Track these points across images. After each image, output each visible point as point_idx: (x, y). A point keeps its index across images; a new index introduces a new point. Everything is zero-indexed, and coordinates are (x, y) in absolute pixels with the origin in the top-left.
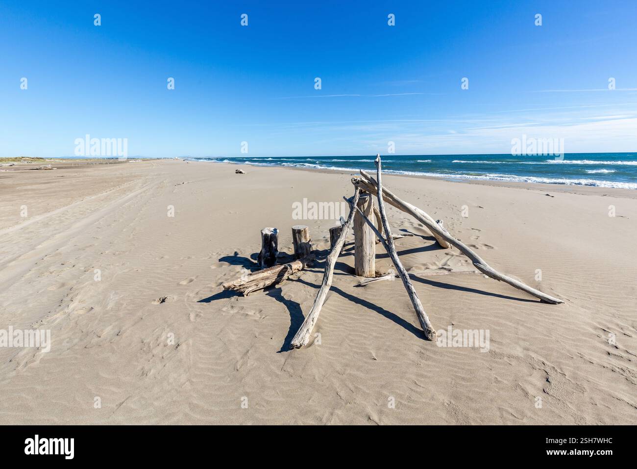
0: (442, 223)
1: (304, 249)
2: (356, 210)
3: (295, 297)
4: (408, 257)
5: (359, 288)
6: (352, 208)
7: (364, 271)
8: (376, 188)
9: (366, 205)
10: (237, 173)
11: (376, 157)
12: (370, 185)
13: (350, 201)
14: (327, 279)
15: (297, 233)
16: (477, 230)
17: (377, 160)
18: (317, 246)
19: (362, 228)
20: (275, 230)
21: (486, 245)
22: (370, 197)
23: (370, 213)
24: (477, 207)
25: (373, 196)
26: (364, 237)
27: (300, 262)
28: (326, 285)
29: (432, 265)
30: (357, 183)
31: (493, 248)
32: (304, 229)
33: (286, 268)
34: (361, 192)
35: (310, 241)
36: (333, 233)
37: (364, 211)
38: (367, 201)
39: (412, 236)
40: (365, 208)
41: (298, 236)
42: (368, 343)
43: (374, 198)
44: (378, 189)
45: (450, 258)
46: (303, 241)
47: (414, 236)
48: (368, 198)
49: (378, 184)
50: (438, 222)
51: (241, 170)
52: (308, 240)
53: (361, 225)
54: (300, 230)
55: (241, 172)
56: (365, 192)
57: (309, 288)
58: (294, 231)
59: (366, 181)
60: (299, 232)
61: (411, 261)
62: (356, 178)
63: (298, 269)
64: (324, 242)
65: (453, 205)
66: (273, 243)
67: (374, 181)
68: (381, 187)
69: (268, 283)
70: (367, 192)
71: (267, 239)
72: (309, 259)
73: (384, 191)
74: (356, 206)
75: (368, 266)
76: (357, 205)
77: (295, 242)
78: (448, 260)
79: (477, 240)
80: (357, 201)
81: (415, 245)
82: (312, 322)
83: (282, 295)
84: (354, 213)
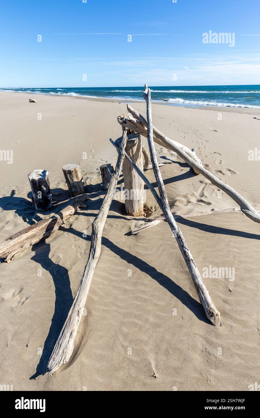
0: (196, 151)
1: (77, 188)
2: (124, 158)
3: (64, 258)
4: (171, 187)
5: (131, 237)
6: (120, 155)
7: (133, 211)
8: (146, 129)
9: (135, 149)
10: (30, 102)
11: (144, 88)
12: (139, 125)
13: (118, 144)
14: (95, 251)
15: (68, 174)
16: (218, 153)
17: (146, 92)
18: (91, 179)
19: (131, 173)
20: (44, 172)
21: (229, 170)
22: (139, 139)
23: (139, 156)
24: (213, 130)
25: (142, 137)
26: (134, 181)
27: (72, 207)
28: (93, 259)
29: (192, 196)
30: (124, 122)
31: (235, 173)
32: (75, 170)
33: (55, 220)
34: (129, 133)
35: (82, 179)
36: (103, 171)
37: (133, 155)
38: (136, 144)
39: (171, 163)
40: (134, 152)
41: (70, 177)
42: (145, 338)
43: (143, 139)
44: (149, 131)
45: (205, 187)
46: (75, 180)
47: (173, 163)
48: (136, 140)
49: (148, 124)
50: (193, 150)
51: (33, 100)
52: (80, 179)
53: (131, 170)
54: (70, 171)
55: (33, 102)
56: (133, 132)
57: (80, 242)
58: (64, 171)
59: (135, 120)
60: (70, 172)
61: (173, 191)
62: (122, 117)
63: (70, 215)
64: (97, 174)
65: (196, 130)
66: (43, 186)
67: (144, 119)
68: (152, 127)
69: (35, 240)
70: (136, 133)
71: (35, 184)
72: (81, 201)
73: (155, 132)
74: (124, 152)
75: (138, 206)
76: (126, 150)
77: (68, 181)
78: (204, 189)
79: (221, 165)
80: (125, 146)
81: (174, 173)
82: (77, 317)
83: (50, 256)
84: (122, 161)
